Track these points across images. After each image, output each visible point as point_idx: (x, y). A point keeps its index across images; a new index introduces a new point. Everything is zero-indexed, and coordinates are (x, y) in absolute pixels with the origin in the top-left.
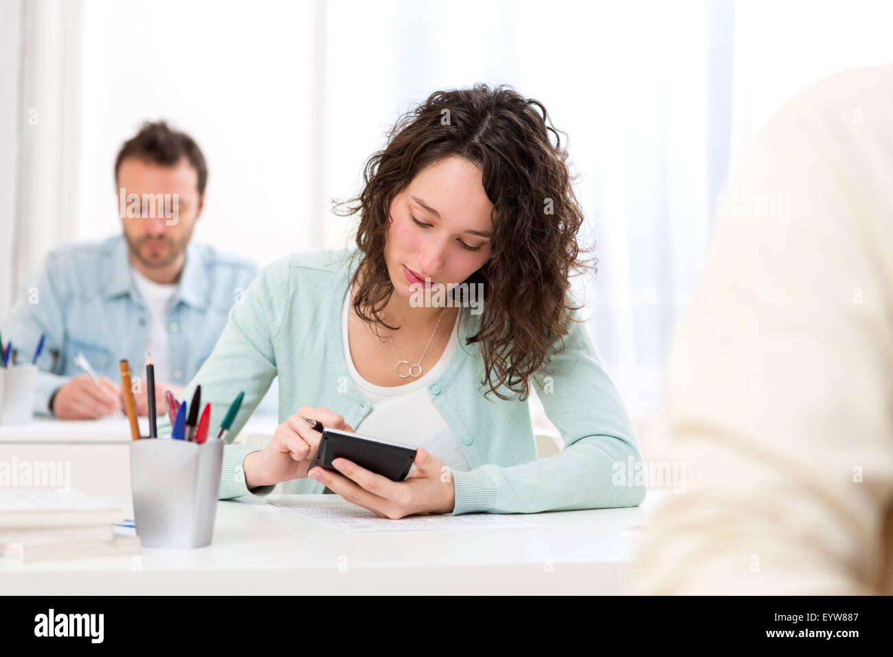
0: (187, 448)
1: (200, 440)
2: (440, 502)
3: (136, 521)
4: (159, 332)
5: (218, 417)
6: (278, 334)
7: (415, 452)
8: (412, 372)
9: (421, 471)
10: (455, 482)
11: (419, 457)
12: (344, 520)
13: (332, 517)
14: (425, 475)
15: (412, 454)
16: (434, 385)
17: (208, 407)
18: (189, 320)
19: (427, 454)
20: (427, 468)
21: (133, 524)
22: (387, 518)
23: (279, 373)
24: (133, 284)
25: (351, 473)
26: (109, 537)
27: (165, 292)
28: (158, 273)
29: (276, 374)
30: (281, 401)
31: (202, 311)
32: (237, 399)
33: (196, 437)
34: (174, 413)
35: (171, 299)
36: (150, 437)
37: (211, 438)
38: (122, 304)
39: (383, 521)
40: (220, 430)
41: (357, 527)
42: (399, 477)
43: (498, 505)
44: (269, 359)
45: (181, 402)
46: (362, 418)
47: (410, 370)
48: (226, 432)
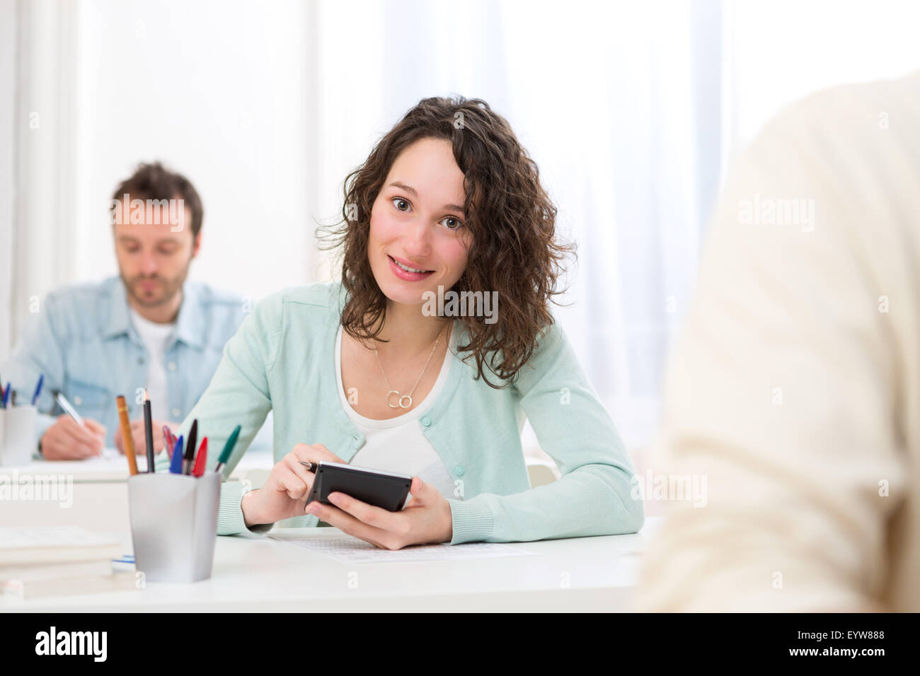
0: (186, 482)
1: (198, 473)
2: (437, 532)
3: (135, 556)
4: (157, 371)
5: (215, 450)
6: (272, 368)
7: (410, 481)
8: (402, 403)
9: (417, 500)
10: (452, 511)
11: (414, 486)
12: (343, 552)
13: (331, 550)
14: (422, 504)
15: (406, 484)
16: (425, 417)
17: (205, 441)
18: (187, 358)
19: (423, 483)
20: (422, 496)
21: (132, 559)
22: (387, 549)
23: (273, 407)
24: (131, 323)
25: (348, 506)
26: (108, 572)
27: (163, 331)
28: (155, 312)
29: (270, 408)
30: (276, 436)
31: (199, 350)
32: (234, 432)
33: (194, 471)
34: (172, 447)
35: (169, 338)
36: (148, 472)
37: (209, 471)
38: (120, 344)
39: (382, 552)
40: (217, 463)
41: (356, 559)
42: (396, 506)
43: (496, 533)
44: (264, 394)
45: (178, 436)
46: (355, 451)
47: (401, 400)
48: (223, 466)
